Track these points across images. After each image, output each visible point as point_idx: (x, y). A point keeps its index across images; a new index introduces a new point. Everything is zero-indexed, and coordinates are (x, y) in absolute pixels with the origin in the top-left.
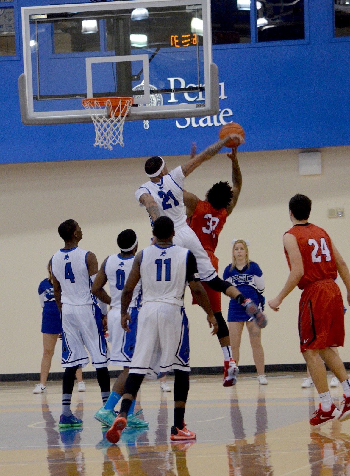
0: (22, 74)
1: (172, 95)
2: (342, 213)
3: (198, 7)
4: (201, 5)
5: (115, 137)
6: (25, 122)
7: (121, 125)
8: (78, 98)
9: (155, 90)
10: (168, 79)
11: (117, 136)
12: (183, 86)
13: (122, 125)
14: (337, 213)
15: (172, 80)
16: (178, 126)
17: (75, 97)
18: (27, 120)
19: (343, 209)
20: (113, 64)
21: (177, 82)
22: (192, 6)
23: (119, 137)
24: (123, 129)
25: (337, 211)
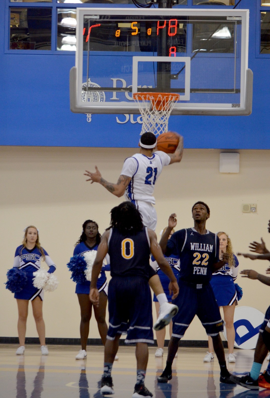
0: (74, 67)
1: (115, 93)
2: (255, 208)
3: (238, 19)
4: (240, 17)
5: (162, 129)
6: (74, 110)
7: (166, 118)
8: (123, 91)
9: (98, 88)
10: (111, 79)
11: (163, 127)
12: (124, 86)
13: (168, 119)
14: (251, 208)
15: (115, 80)
16: (118, 121)
17: (121, 90)
18: (75, 108)
19: (256, 205)
20: (154, 63)
21: (119, 82)
22: (232, 17)
23: (165, 129)
24: (169, 122)
25: (251, 207)
